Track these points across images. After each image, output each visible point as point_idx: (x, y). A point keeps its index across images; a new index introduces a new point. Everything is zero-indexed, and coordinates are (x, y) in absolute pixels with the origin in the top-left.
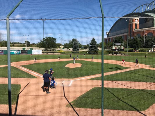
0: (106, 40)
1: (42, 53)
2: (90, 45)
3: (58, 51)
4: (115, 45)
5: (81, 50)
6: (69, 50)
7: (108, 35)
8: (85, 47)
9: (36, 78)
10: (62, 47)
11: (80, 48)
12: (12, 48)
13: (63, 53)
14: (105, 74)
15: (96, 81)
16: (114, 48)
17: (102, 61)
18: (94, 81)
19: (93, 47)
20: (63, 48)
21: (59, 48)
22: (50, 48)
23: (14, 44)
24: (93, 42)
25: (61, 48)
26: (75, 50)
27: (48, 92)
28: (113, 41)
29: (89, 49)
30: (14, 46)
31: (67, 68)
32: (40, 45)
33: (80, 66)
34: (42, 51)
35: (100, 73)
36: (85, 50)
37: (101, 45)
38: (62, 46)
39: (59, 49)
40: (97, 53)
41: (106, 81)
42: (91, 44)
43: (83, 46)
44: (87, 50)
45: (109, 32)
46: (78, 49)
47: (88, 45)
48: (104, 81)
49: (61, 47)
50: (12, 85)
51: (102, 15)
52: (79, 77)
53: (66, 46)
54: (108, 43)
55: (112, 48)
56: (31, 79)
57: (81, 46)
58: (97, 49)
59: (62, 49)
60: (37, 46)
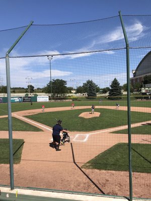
0: (132, 80)
1: (49, 99)
2: (111, 88)
3: (69, 96)
4: (145, 87)
5: (98, 95)
6: (83, 95)
7: (135, 74)
8: (105, 91)
9: (43, 131)
10: (74, 92)
11: (97, 92)
12: (13, 95)
13: (75, 99)
14: (132, 126)
15: (120, 135)
16: (143, 91)
17: (129, 109)
18: (118, 135)
19: (115, 90)
20: (76, 93)
21: (71, 92)
22: (58, 93)
23: (15, 90)
24: (115, 83)
25: (72, 93)
26: (91, 95)
27: (58, 150)
28: (142, 81)
29: (109, 93)
30: (14, 92)
31: (82, 118)
32: (46, 90)
33: (98, 116)
34: (49, 97)
35: (125, 125)
36: (104, 95)
37: (126, 87)
38: (74, 90)
39: (70, 95)
40: (121, 98)
41: (134, 135)
42: (111, 86)
43: (101, 89)
44: (107, 94)
45: (136, 70)
46: (95, 94)
47: (108, 88)
48: (132, 135)
49: (72, 91)
50: (14, 139)
51: (127, 44)
52: (98, 129)
53: (79, 90)
54: (135, 84)
55: (141, 90)
56: (37, 132)
57: (98, 90)
58: (120, 93)
59: (74, 95)
60: (43, 92)
